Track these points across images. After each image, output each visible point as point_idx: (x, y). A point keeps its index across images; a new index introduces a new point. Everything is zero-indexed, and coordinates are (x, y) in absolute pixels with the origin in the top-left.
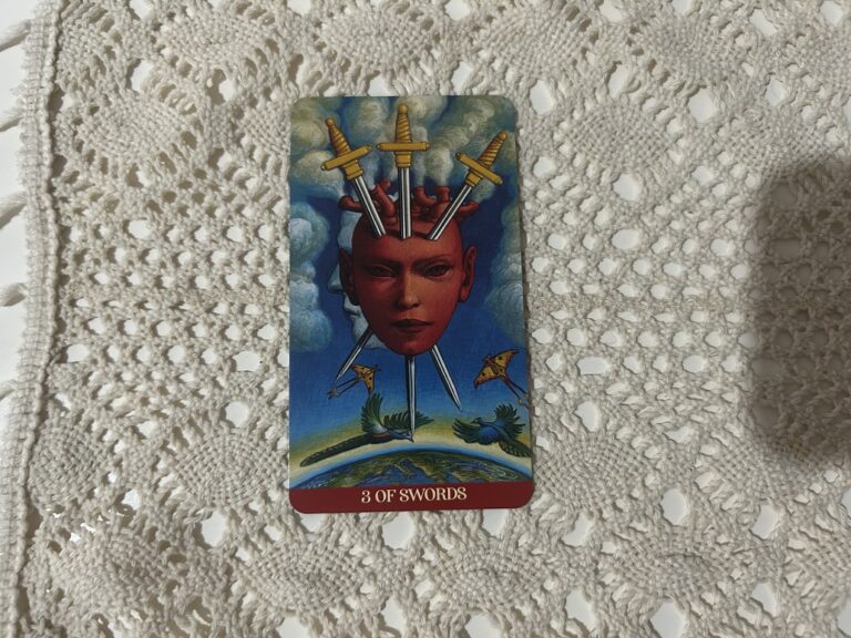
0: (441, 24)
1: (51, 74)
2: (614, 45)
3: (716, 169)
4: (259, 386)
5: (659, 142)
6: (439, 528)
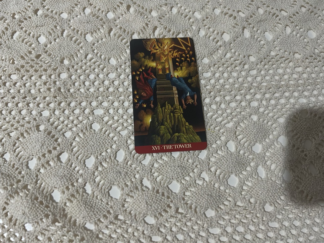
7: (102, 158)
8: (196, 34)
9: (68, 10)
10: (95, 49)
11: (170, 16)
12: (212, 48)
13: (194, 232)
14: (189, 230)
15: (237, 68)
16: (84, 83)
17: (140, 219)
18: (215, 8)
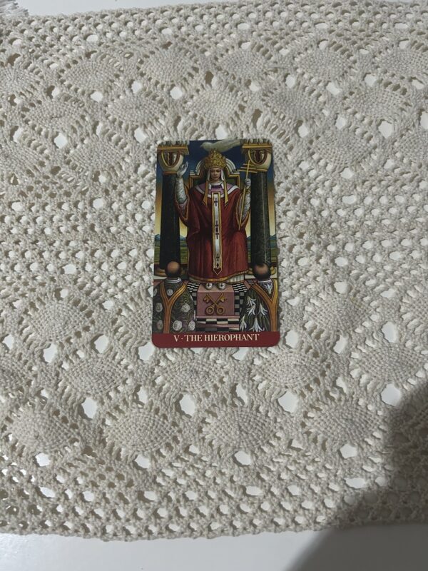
0: (168, 101)
4: (75, 281)
8: (330, 126)
9: (104, 86)
10: (151, 155)
11: (284, 91)
13: (320, 483)
14: (311, 479)
15: (406, 188)
16: (133, 216)
17: (226, 455)
18: (366, 74)
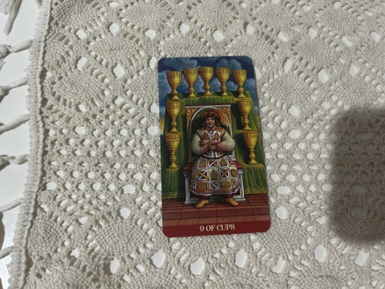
1: (42, 63)
2: (285, 51)
3: (331, 102)
4: (134, 200)
5: (306, 92)
6: (216, 265)
7: (216, 262)
9: (157, 25)
12: (370, 95)
